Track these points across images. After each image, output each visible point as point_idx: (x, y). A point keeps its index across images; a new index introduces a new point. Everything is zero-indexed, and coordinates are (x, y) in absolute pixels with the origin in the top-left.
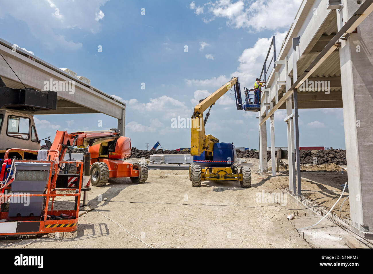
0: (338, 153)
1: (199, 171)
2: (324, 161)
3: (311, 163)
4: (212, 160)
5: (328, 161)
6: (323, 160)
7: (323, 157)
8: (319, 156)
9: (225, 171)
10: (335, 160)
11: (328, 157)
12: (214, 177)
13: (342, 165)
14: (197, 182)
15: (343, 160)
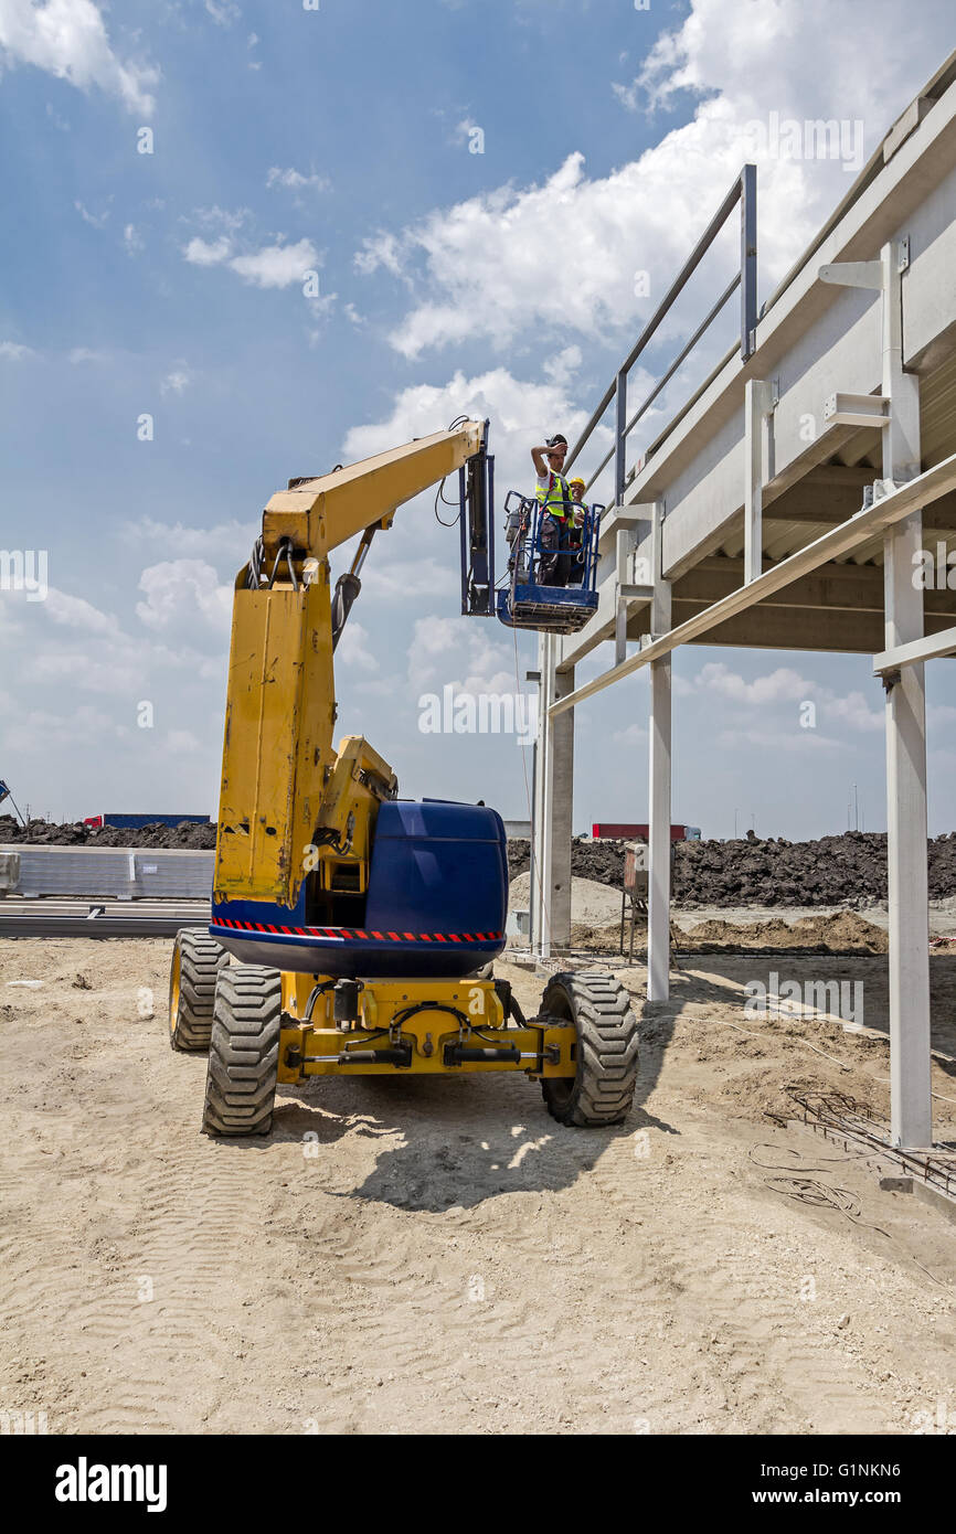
0: (777, 854)
1: (262, 1012)
2: (725, 887)
3: (677, 896)
4: (361, 925)
5: (739, 886)
6: (720, 881)
7: (720, 871)
8: (706, 868)
9: (453, 1011)
10: (768, 885)
11: (739, 872)
12: (371, 1052)
13: (791, 904)
14: (242, 1100)
15: (793, 885)
